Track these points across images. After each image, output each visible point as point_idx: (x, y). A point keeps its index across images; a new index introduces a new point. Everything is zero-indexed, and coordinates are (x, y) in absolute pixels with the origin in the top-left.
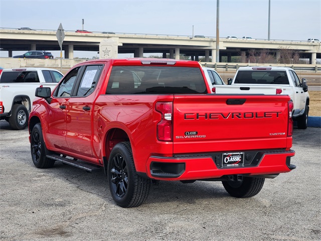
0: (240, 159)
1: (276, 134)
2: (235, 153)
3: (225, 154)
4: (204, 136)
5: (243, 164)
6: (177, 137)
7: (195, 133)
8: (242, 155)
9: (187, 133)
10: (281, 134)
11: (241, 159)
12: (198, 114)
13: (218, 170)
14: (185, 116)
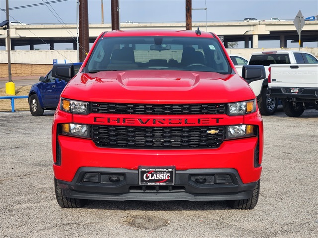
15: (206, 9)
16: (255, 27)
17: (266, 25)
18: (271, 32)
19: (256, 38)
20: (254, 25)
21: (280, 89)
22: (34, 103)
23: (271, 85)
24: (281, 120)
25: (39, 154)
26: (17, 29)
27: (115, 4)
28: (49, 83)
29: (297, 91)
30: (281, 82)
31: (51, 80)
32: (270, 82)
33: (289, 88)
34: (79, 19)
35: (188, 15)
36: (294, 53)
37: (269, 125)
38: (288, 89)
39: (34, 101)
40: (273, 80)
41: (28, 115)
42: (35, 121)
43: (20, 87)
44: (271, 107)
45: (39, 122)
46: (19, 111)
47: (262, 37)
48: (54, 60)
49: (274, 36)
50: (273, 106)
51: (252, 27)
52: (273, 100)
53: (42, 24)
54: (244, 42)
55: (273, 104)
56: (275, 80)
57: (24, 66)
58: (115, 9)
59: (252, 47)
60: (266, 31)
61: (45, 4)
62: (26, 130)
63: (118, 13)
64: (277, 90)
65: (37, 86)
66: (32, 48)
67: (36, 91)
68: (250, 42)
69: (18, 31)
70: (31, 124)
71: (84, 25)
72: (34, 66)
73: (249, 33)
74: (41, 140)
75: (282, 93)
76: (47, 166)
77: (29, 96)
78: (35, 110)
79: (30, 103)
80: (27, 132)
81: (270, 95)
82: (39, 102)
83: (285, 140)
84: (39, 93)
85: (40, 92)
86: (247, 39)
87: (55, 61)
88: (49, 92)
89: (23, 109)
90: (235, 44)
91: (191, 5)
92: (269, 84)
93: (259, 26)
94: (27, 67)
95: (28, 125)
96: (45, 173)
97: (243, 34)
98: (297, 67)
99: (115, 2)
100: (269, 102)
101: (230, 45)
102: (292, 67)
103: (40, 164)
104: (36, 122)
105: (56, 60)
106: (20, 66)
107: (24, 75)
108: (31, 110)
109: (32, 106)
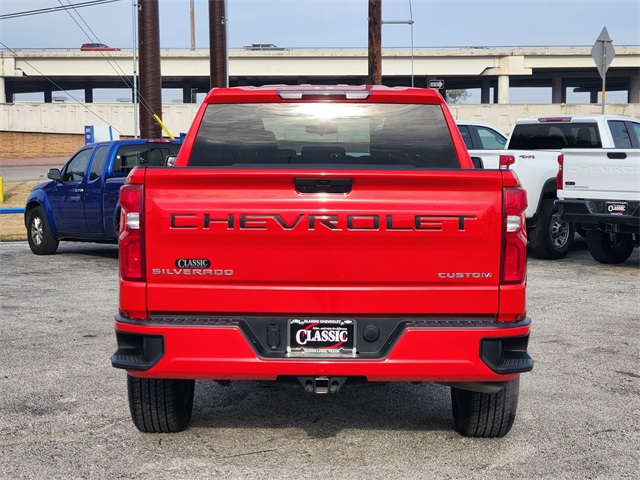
0: (345, 336)
1: (460, 275)
2: (326, 322)
3: (296, 321)
4: (229, 272)
5: (354, 350)
6: (156, 271)
7: (202, 263)
8: (350, 327)
9: (182, 263)
10: (476, 275)
11: (350, 336)
12: (207, 215)
13: (257, 360)
14: (173, 220)
15: (411, 23)
16: (503, 60)
17: (526, 56)
18: (535, 70)
19: (504, 83)
20: (500, 57)
21: (584, 205)
22: (36, 226)
23: (563, 194)
24: (585, 272)
25: (27, 372)
26: (17, 59)
27: (217, 10)
28: (70, 183)
29: (622, 208)
30: (586, 189)
31: (75, 176)
32: (561, 188)
33: (604, 201)
34: (140, 42)
35: (373, 34)
36: (610, 122)
37: (562, 287)
38: (601, 205)
39: (37, 221)
40: (567, 183)
41: (25, 252)
42: (37, 269)
43: (14, 184)
44: (559, 242)
45: (45, 273)
46: (7, 241)
47: (516, 81)
48: (86, 127)
49: (540, 78)
50: (564, 240)
51: (497, 60)
52: (563, 225)
53: (68, 49)
54: (480, 89)
55: (563, 235)
56: (573, 183)
57: (28, 137)
58: (218, 20)
59: (496, 101)
60: (524, 68)
61: (64, 7)
62: (11, 297)
63: (223, 28)
64: (576, 206)
65: (43, 188)
66: (48, 99)
67: (40, 198)
68: (492, 90)
69: (21, 64)
70: (25, 278)
71: (149, 55)
72: (48, 137)
73: (491, 73)
74: (40, 328)
75: (588, 212)
76: (41, 414)
77: (27, 208)
78: (39, 242)
79: (29, 225)
80: (11, 302)
81: (562, 217)
82: (47, 224)
83: (611, 333)
84: (48, 204)
85: (51, 202)
86: (486, 84)
87: (88, 130)
88: (74, 201)
89: (15, 237)
90: (460, 95)
91: (379, 13)
92: (558, 191)
93: (510, 57)
94: (36, 138)
95: (18, 279)
96: (32, 438)
97: (478, 73)
98: (622, 156)
99: (217, 6)
100: (555, 229)
101: (451, 95)
102: (611, 156)
103: (24, 408)
104: (37, 273)
105: (91, 128)
106: (20, 137)
107: (28, 155)
108: (31, 240)
109: (33, 233)
